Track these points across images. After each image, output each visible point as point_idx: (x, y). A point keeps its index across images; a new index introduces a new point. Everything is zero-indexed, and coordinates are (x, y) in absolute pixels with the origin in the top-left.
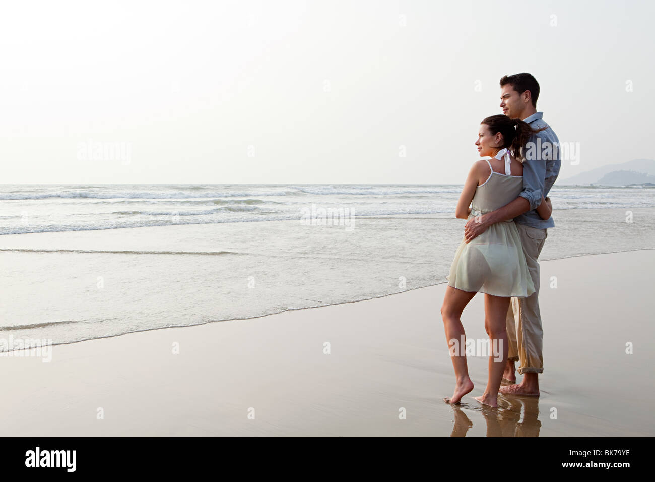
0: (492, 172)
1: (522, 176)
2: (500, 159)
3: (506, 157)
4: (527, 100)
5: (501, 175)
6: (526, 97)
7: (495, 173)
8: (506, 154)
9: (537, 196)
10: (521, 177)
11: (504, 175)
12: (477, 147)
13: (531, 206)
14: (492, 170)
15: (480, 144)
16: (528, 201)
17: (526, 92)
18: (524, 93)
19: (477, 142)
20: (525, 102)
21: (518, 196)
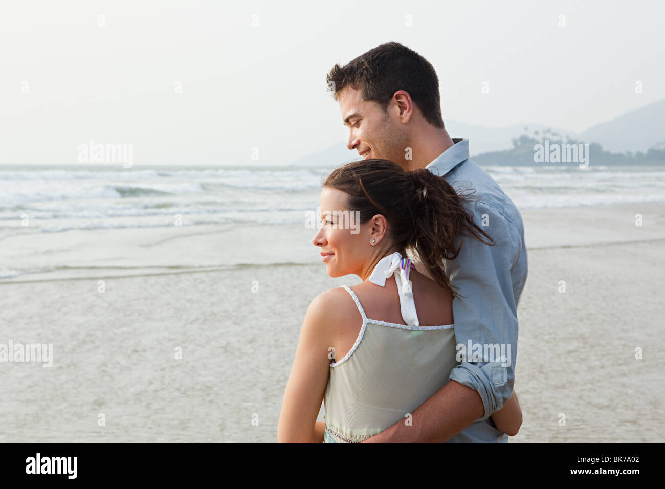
0: (365, 320)
1: (452, 322)
2: (383, 285)
3: (399, 275)
4: (406, 115)
5: (392, 325)
6: (402, 108)
7: (373, 322)
8: (399, 269)
9: (499, 376)
10: (449, 327)
11: (399, 326)
12: (320, 249)
13: (486, 405)
14: (363, 314)
15: (327, 243)
16: (476, 391)
17: (398, 97)
18: (394, 100)
19: (320, 236)
20: (404, 121)
21: (446, 381)
